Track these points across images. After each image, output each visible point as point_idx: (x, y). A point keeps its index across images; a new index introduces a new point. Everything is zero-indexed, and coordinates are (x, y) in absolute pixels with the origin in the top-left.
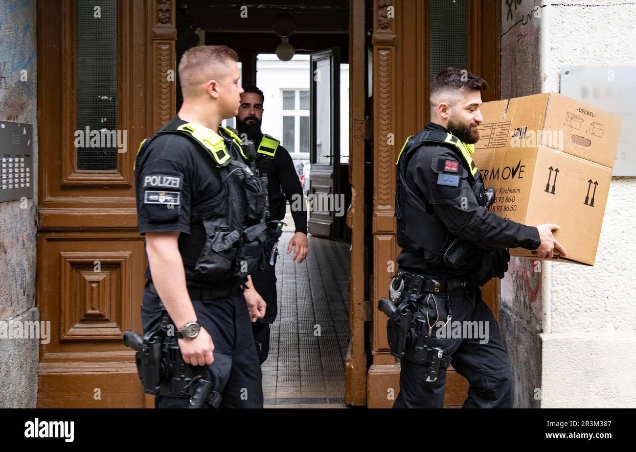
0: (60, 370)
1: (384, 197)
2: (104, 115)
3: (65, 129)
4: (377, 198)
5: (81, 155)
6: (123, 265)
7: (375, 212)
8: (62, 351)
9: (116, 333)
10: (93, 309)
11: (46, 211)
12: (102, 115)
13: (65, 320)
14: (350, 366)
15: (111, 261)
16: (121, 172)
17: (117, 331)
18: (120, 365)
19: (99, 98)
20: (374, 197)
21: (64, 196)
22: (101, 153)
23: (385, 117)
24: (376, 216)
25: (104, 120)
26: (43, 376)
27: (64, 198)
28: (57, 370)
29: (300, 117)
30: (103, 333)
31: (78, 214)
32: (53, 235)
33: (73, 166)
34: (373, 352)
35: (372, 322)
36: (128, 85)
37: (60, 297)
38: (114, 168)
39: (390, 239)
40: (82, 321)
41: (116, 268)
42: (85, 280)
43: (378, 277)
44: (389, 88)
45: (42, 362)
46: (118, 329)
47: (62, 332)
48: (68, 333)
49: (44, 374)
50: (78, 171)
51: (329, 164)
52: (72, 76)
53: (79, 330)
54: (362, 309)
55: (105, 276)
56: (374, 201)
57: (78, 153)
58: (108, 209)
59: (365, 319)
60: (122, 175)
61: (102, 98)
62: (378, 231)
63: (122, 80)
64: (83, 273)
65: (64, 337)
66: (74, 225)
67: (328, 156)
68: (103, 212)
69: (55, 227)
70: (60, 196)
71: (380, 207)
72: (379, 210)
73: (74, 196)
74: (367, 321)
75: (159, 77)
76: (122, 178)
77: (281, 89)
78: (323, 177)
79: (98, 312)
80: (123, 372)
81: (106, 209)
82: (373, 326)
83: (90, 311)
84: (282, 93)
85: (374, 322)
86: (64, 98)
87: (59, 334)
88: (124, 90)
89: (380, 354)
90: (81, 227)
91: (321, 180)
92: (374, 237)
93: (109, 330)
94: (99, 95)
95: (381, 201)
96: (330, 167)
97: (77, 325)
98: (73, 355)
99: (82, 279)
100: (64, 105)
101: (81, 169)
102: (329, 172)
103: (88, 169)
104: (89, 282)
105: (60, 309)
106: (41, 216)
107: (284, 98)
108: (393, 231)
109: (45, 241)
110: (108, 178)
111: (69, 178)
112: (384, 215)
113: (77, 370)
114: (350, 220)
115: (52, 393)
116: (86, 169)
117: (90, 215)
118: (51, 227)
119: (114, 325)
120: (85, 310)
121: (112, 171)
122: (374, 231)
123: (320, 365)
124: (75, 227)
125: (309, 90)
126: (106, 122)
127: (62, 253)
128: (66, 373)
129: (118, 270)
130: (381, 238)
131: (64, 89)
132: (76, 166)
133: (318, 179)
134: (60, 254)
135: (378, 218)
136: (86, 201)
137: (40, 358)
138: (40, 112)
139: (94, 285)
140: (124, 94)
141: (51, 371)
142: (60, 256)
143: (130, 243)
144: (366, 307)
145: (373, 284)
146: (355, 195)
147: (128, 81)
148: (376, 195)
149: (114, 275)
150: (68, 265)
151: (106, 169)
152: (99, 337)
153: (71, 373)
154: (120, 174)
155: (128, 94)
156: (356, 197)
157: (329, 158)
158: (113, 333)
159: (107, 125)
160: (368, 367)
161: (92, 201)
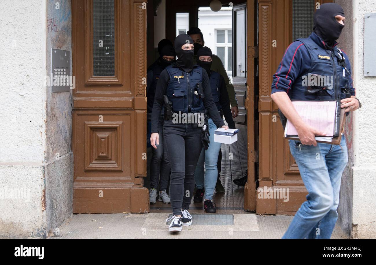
0: (85, 186)
1: (265, 91)
2: (108, 46)
3: (87, 53)
4: (261, 91)
5: (95, 68)
6: (118, 128)
7: (260, 100)
8: (85, 176)
9: (115, 166)
10: (102, 153)
11: (77, 99)
12: (106, 45)
13: (87, 159)
14: (246, 188)
15: (113, 126)
16: (117, 77)
17: (116, 165)
18: (117, 185)
19: (105, 36)
20: (259, 91)
21: (86, 90)
22: (106, 66)
23: (266, 45)
24: (260, 102)
25: (107, 48)
26: (76, 190)
27: (86, 91)
28: (83, 186)
29: (228, 47)
30: (108, 166)
31: (94, 100)
32: (81, 112)
33: (91, 74)
34: (259, 180)
35: (258, 162)
36: (121, 29)
37: (85, 146)
38: (113, 75)
39: (268, 115)
40: (96, 160)
41: (115, 130)
42: (98, 137)
43: (262, 137)
44: (268, 28)
45: (75, 182)
46: (116, 164)
47: (86, 166)
48: (89, 166)
49: (77, 188)
50: (94, 76)
51: (244, 77)
52: (90, 24)
53: (95, 165)
54: (253, 156)
55: (109, 135)
56: (259, 93)
57: (94, 66)
58: (110, 98)
59: (255, 161)
60: (117, 79)
61: (107, 36)
62: (261, 110)
63: (117, 26)
64: (96, 133)
65: (87, 168)
66: (92, 106)
67: (243, 72)
68: (107, 99)
69: (82, 108)
70: (84, 90)
71: (263, 96)
72: (262, 98)
73: (92, 91)
74: (256, 162)
75: (137, 24)
76: (117, 80)
77: (215, 29)
78: (240, 85)
79: (105, 155)
80: (119, 188)
81: (109, 98)
82: (259, 165)
83: (101, 154)
84: (216, 32)
85: (260, 163)
86: (86, 36)
87: (84, 166)
88: (119, 31)
89: (263, 181)
90: (96, 108)
91: (239, 87)
92: (260, 113)
93: (111, 165)
94: (105, 34)
95: (263, 93)
96: (244, 79)
97: (94, 162)
98: (92, 178)
99: (96, 136)
100: (86, 40)
101: (95, 76)
102: (244, 82)
103: (99, 76)
104: (100, 138)
105: (85, 153)
106: (74, 101)
107: (217, 35)
108: (270, 110)
109: (76, 115)
110: (110, 80)
111: (89, 80)
112: (265, 101)
113: (94, 187)
114: (246, 104)
115: (80, 199)
116: (98, 76)
117: (101, 101)
118: (80, 108)
119: (114, 162)
120: (98, 153)
121: (112, 77)
122: (259, 110)
123: (232, 191)
124: (93, 108)
125: (232, 30)
126: (109, 49)
127: (85, 122)
128: (88, 188)
129: (116, 131)
130: (263, 114)
131: (86, 31)
132: (92, 74)
133: (237, 87)
134: (84, 123)
135: (262, 103)
136: (98, 93)
137: (74, 180)
138: (73, 44)
139: (103, 140)
140: (119, 33)
141: (80, 187)
142: (85, 124)
143: (122, 117)
144: (255, 154)
145: (259, 141)
146: (249, 90)
147: (121, 26)
148: (260, 90)
149: (114, 134)
150: (89, 129)
151: (109, 76)
152: (106, 169)
153: (91, 188)
154: (116, 78)
155: (121, 34)
156: (249, 91)
157: (244, 73)
158: (113, 167)
159: (109, 51)
160: (257, 189)
161: (101, 93)
